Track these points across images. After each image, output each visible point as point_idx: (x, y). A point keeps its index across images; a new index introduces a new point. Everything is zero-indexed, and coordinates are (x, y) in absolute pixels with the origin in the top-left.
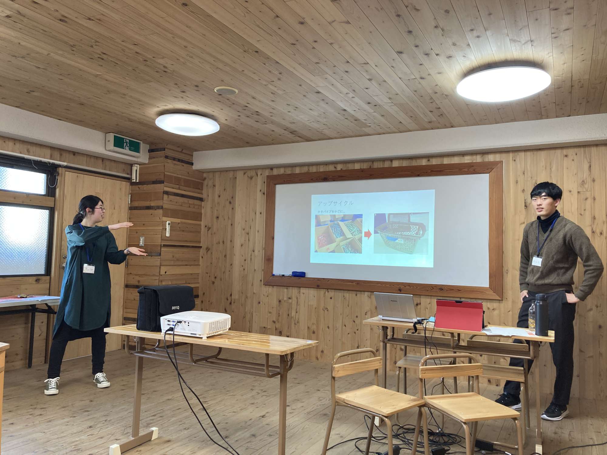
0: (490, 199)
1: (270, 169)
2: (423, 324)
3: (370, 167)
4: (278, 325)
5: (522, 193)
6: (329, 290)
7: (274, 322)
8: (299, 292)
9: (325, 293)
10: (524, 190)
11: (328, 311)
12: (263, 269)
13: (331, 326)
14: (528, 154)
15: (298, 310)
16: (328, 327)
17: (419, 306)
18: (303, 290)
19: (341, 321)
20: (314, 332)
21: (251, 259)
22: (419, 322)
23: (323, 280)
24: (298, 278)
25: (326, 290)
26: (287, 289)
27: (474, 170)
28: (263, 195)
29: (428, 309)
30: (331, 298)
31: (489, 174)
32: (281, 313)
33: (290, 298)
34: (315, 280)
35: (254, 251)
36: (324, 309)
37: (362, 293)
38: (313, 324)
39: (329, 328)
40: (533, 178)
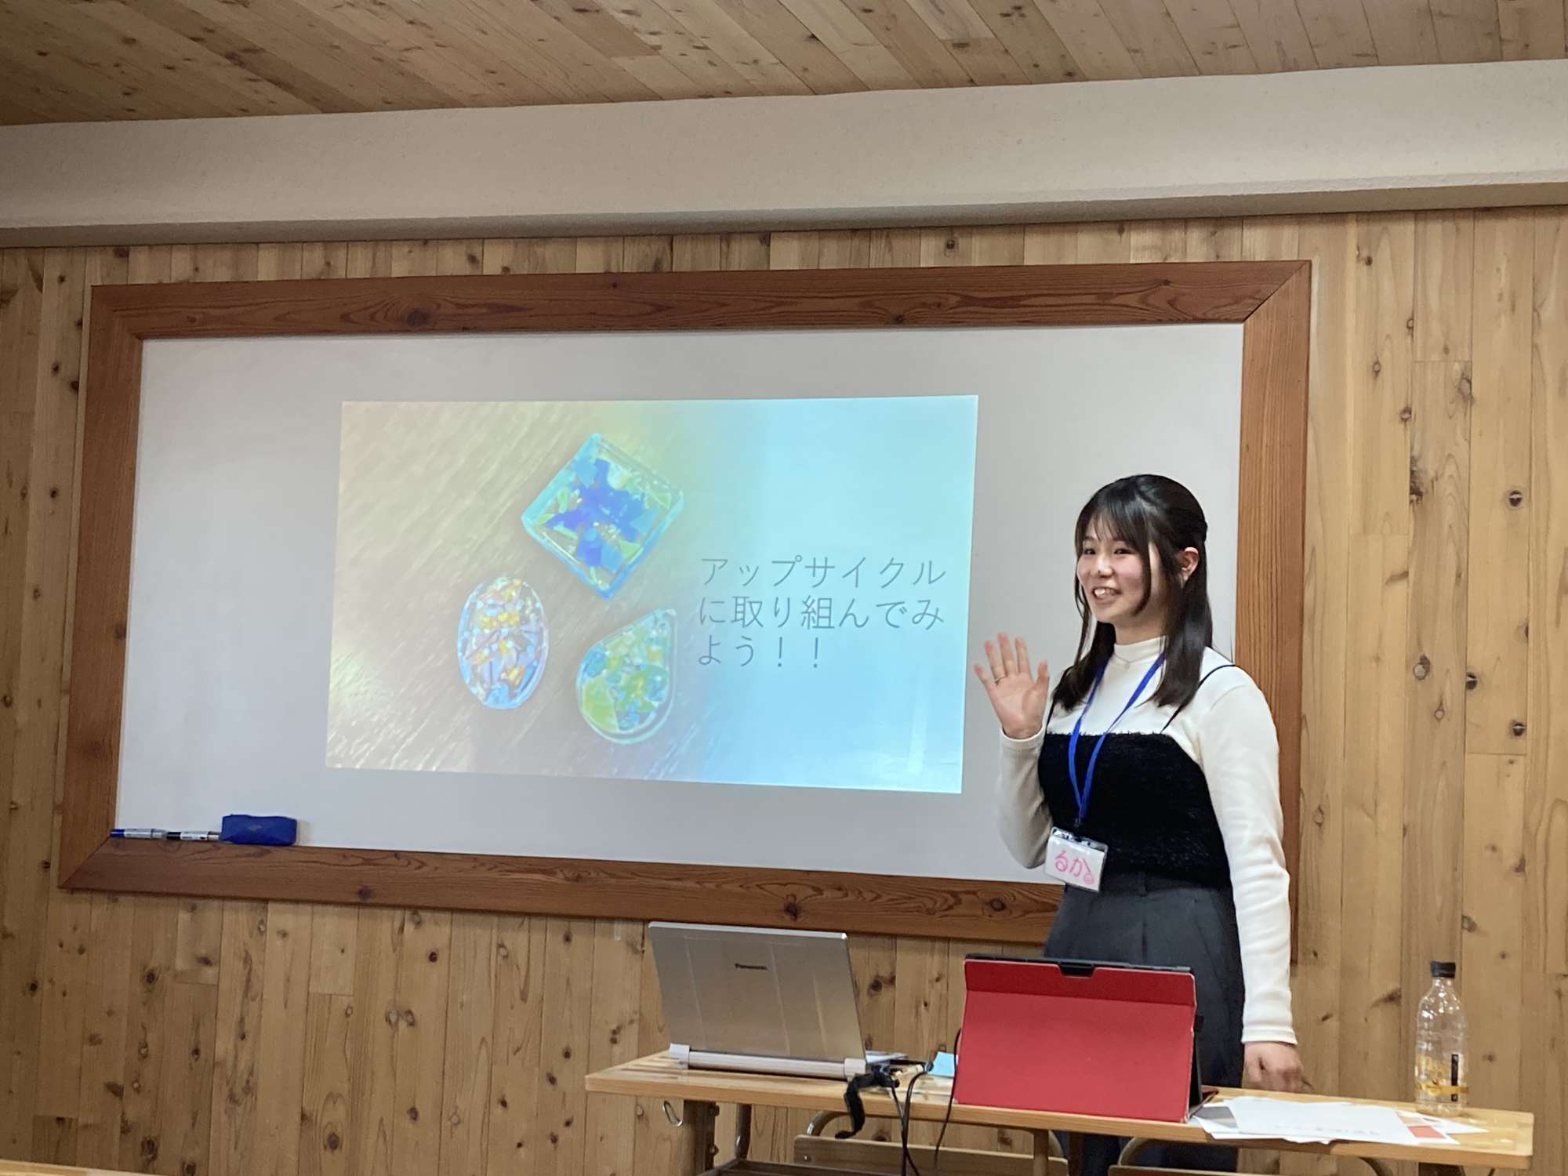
0: (1245, 450)
1: (110, 251)
2: (897, 1084)
3: (657, 264)
4: (136, 1109)
5: (1402, 426)
6: (425, 915)
7: (116, 1090)
8: (260, 929)
9: (402, 929)
10: (1408, 410)
11: (412, 1024)
12: (60, 798)
13: (425, 1107)
14: (1435, 229)
15: (249, 1023)
16: (414, 1114)
17: (885, 995)
18: (280, 917)
19: (482, 1077)
20: (334, 1143)
22: (879, 1078)
23: (393, 860)
24: (252, 849)
25: (408, 914)
26: (193, 908)
27: (1171, 303)
28: (68, 393)
29: (931, 1007)
30: (433, 957)
31: (1240, 327)
32: (152, 1040)
33: (206, 961)
34: (353, 861)
35: (7, 703)
36: (393, 1018)
37: (601, 926)
38: (332, 1097)
39: (415, 1119)
40: (1452, 354)
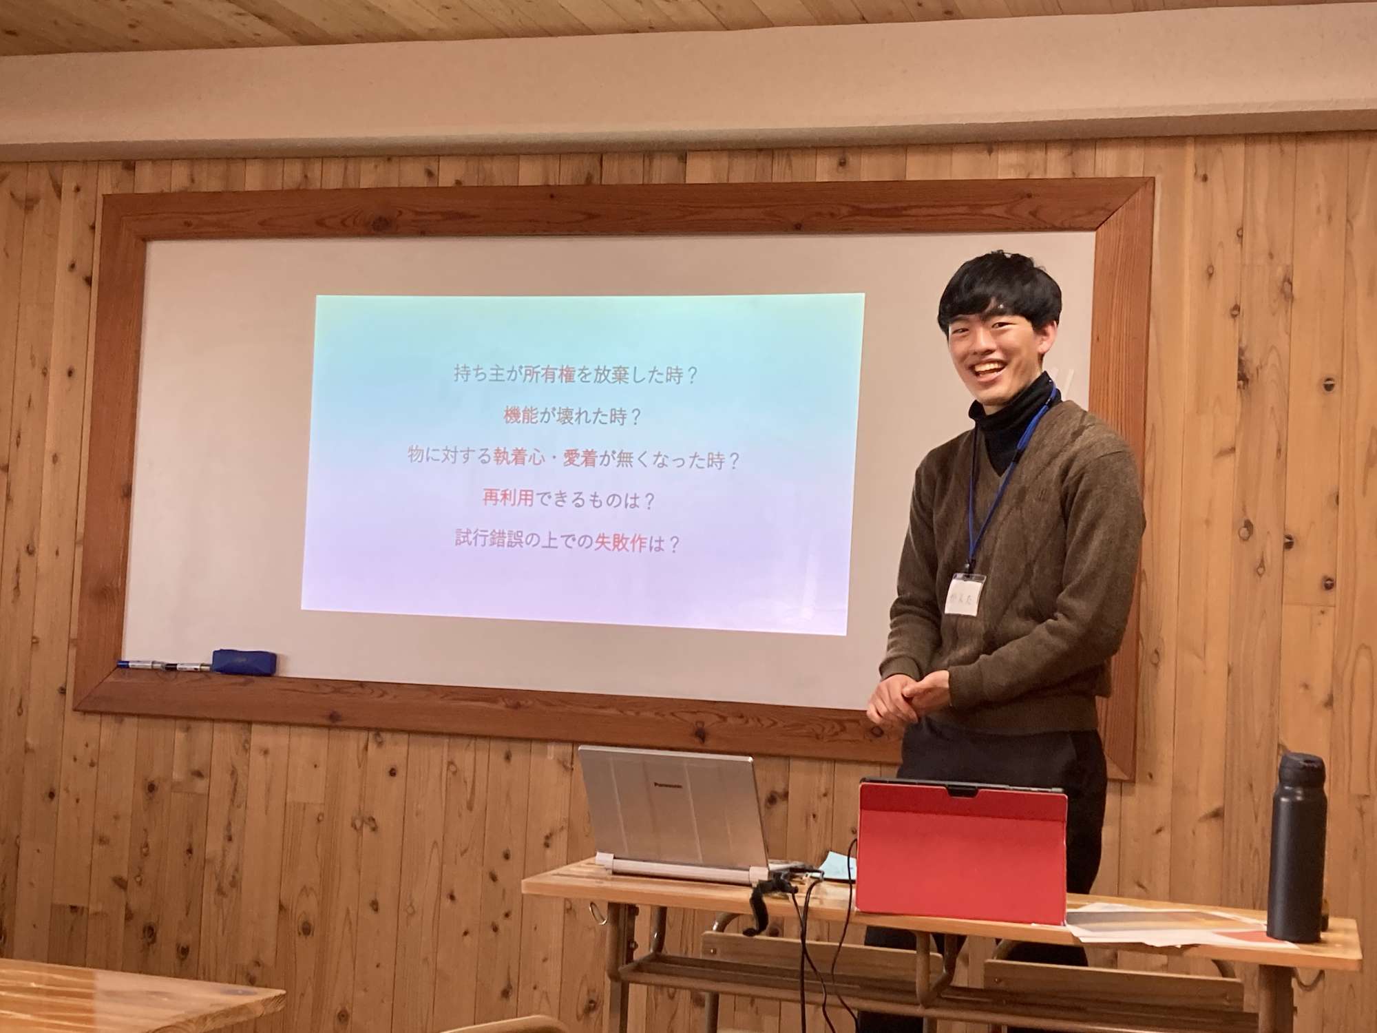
0: (1096, 340)
1: (119, 165)
2: (796, 890)
3: (589, 178)
4: (138, 899)
5: (1231, 321)
6: (386, 736)
7: (120, 883)
8: (245, 746)
9: (366, 748)
10: (1237, 308)
11: (374, 829)
12: (74, 634)
13: (385, 900)
14: (1262, 152)
15: (234, 829)
16: (375, 906)
17: (780, 807)
18: (261, 736)
19: (433, 876)
20: (307, 930)
21: (17, 588)
22: (779, 884)
23: (359, 689)
24: (241, 679)
25: (371, 734)
26: (188, 729)
27: (1033, 214)
28: (83, 285)
29: (820, 818)
30: (393, 773)
31: (1093, 234)
32: (152, 841)
33: (199, 774)
34: (324, 689)
35: (30, 551)
36: (358, 824)
37: (535, 746)
38: (305, 890)
39: (376, 910)
40: (1276, 258)
